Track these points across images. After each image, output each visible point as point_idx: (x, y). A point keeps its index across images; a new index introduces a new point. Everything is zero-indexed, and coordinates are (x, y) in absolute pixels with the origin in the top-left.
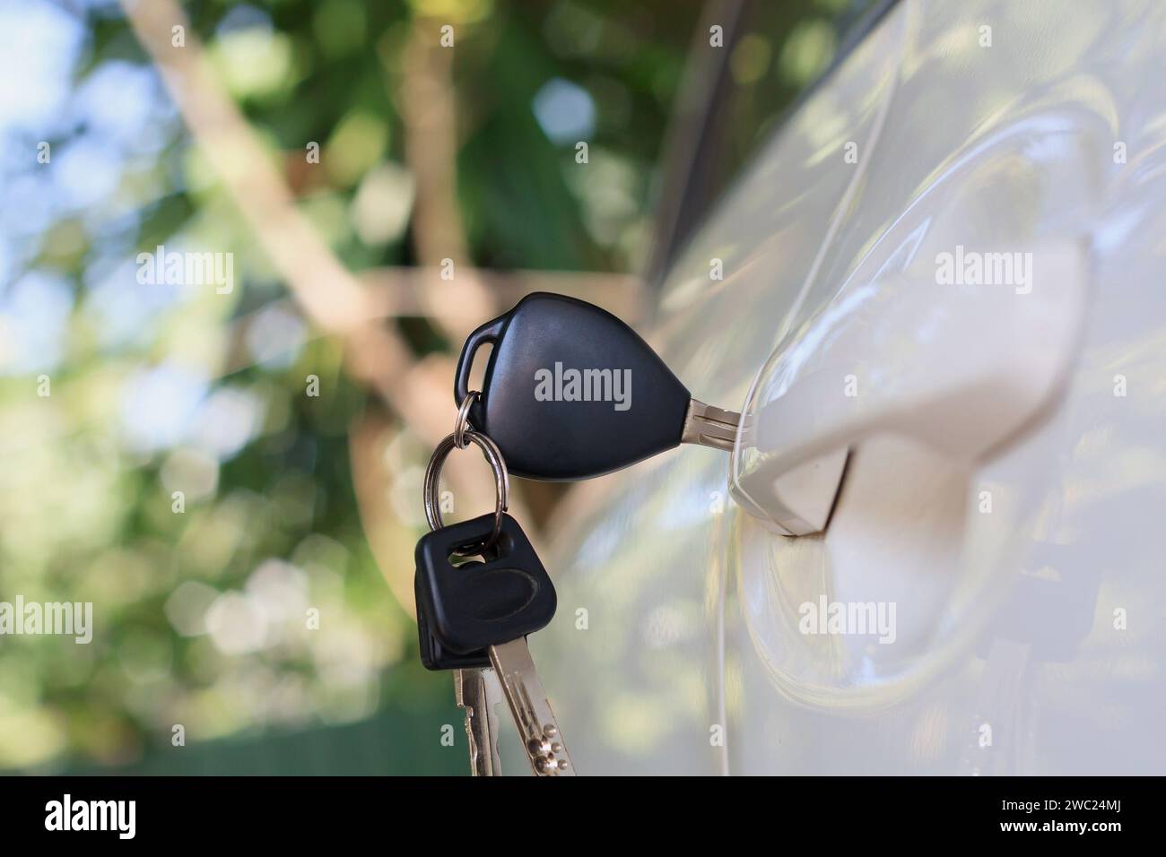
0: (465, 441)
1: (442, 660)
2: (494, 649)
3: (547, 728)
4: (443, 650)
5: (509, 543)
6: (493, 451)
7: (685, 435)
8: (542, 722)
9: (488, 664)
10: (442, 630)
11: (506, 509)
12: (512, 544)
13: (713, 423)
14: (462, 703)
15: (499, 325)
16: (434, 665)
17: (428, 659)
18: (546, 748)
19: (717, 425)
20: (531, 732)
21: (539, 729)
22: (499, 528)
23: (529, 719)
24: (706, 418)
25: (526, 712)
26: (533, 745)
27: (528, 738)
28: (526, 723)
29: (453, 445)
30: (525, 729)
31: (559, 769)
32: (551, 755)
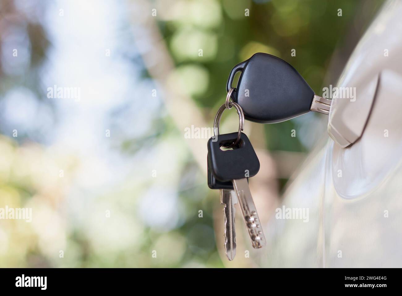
0: (229, 105)
1: (215, 185)
2: (234, 181)
3: (253, 212)
4: (216, 181)
5: (243, 143)
6: (239, 108)
7: (312, 108)
8: (251, 210)
9: (233, 189)
10: (216, 172)
11: (242, 130)
12: (244, 143)
13: (322, 104)
14: (222, 202)
15: (244, 64)
16: (212, 187)
17: (210, 185)
18: (252, 219)
19: (324, 105)
20: (247, 213)
21: (250, 212)
22: (240, 137)
23: (246, 208)
24: (320, 102)
25: (245, 206)
26: (247, 218)
27: (245, 215)
28: (245, 209)
29: (225, 108)
30: (244, 212)
31: (256, 228)
32: (253, 222)
